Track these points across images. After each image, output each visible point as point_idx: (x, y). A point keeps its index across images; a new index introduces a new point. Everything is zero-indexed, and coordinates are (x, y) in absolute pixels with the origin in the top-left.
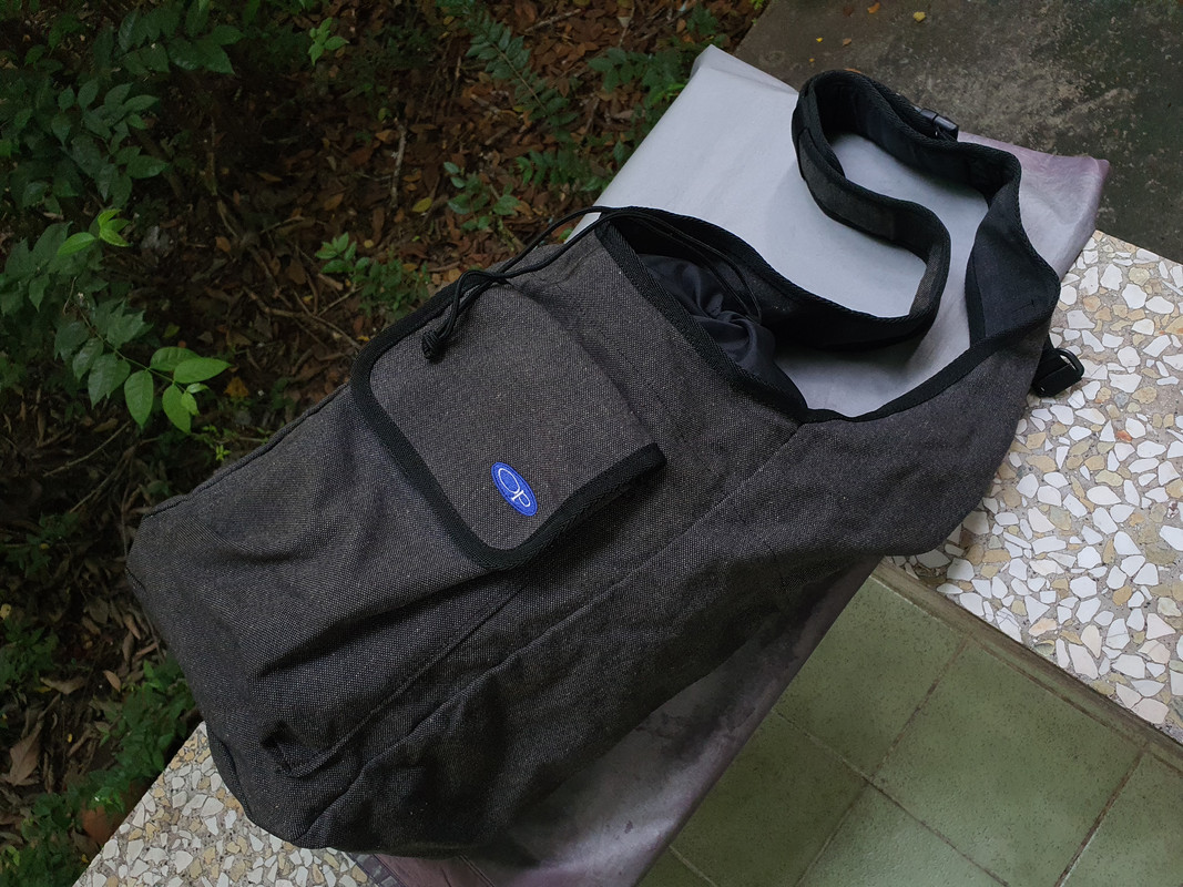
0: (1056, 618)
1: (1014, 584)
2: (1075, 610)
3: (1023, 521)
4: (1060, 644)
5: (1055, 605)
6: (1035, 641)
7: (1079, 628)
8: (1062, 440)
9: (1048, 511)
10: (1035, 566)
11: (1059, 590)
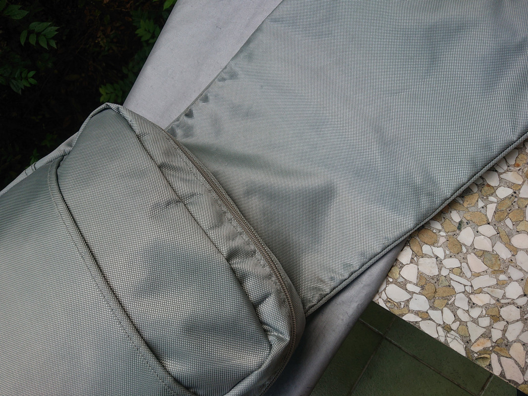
0: (490, 337)
1: (460, 313)
2: (504, 331)
3: (464, 265)
4: (494, 357)
5: (489, 328)
6: (476, 355)
7: (508, 345)
8: (491, 198)
9: (482, 254)
10: (475, 299)
11: (492, 317)
